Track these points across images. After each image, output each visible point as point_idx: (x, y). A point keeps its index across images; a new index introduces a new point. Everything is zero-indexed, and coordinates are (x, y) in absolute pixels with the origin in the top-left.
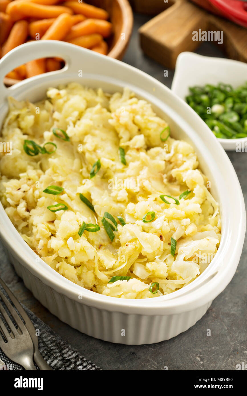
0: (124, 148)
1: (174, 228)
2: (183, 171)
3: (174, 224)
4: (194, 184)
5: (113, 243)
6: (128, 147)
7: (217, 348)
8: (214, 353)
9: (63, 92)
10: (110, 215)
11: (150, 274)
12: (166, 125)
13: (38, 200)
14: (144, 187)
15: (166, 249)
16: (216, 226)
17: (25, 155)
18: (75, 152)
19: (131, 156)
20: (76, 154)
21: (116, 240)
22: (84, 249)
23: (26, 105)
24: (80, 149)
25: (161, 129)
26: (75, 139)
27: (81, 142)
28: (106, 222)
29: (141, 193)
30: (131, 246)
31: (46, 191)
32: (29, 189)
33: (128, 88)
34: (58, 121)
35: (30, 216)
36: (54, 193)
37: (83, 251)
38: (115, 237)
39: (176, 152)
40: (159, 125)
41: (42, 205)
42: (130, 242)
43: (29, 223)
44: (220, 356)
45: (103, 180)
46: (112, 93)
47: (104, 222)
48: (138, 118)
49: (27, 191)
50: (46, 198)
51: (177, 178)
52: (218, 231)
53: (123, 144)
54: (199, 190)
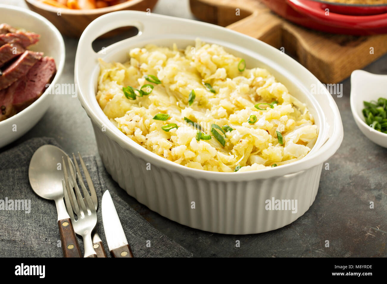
0: (209, 82)
1: (276, 125)
2: (267, 87)
3: (275, 122)
4: (280, 93)
5: (226, 147)
6: (212, 80)
7: (291, 249)
8: (288, 253)
9: (144, 50)
10: (217, 125)
11: (267, 160)
12: (240, 59)
13: (151, 126)
14: (239, 103)
15: (273, 142)
16: (309, 119)
17: (126, 99)
18: (168, 91)
19: (218, 86)
20: (169, 93)
21: (228, 144)
22: (205, 149)
23: (115, 65)
24: (173, 87)
25: (237, 63)
26: (166, 81)
27: (171, 83)
28: (215, 131)
29: (236, 108)
30: (245, 141)
31: (156, 118)
32: (140, 119)
33: (198, 40)
34: (146, 71)
35: (147, 139)
36: (163, 119)
37: (205, 150)
38: (226, 142)
39: (256, 76)
40: (235, 61)
41: (155, 129)
42: (243, 138)
43: (147, 145)
44: (294, 255)
45: (199, 106)
46: (185, 48)
47: (213, 132)
48: (215, 57)
49: (139, 121)
50: (157, 124)
51: (262, 96)
52: (312, 123)
53: (208, 78)
54: (285, 96)
